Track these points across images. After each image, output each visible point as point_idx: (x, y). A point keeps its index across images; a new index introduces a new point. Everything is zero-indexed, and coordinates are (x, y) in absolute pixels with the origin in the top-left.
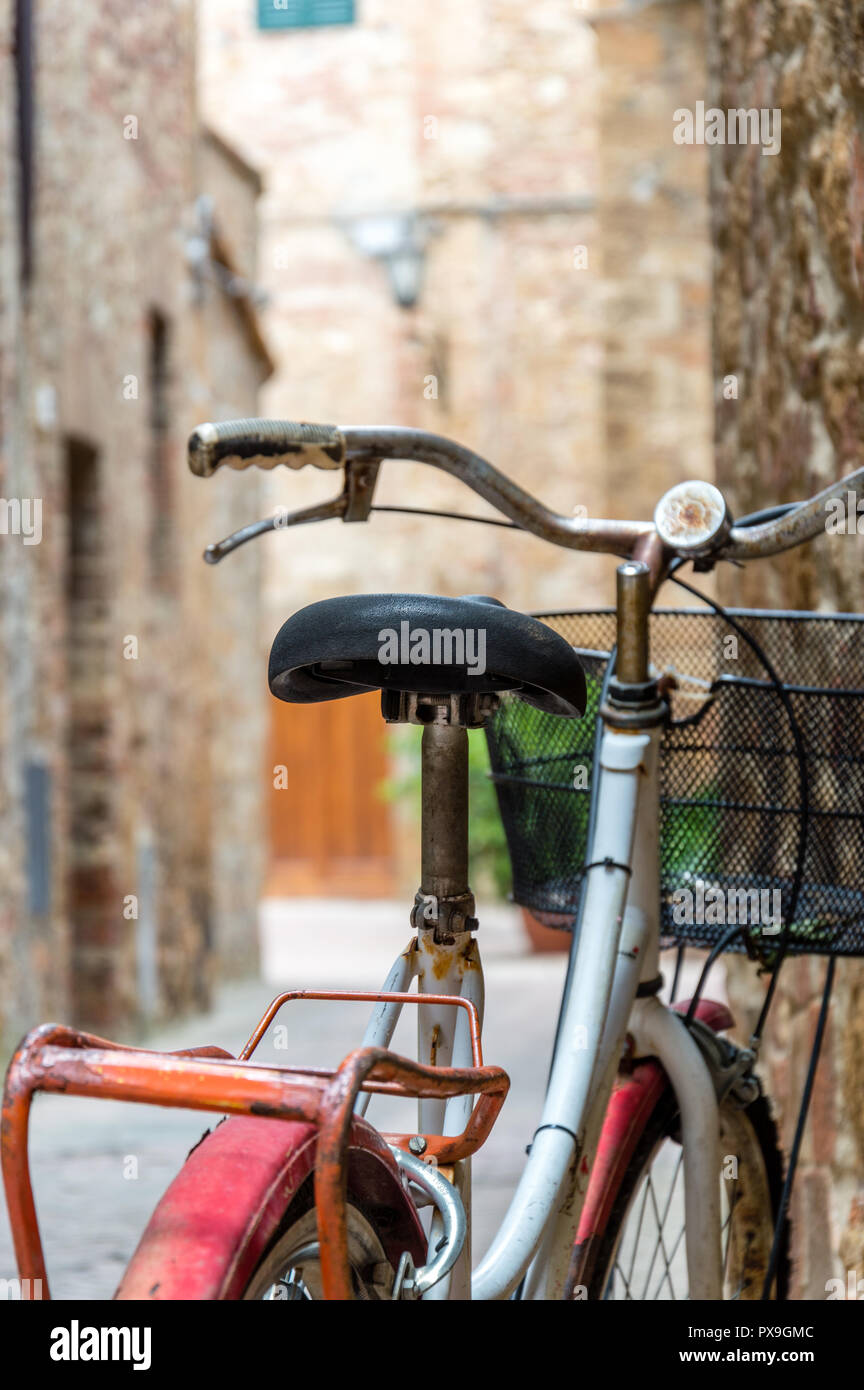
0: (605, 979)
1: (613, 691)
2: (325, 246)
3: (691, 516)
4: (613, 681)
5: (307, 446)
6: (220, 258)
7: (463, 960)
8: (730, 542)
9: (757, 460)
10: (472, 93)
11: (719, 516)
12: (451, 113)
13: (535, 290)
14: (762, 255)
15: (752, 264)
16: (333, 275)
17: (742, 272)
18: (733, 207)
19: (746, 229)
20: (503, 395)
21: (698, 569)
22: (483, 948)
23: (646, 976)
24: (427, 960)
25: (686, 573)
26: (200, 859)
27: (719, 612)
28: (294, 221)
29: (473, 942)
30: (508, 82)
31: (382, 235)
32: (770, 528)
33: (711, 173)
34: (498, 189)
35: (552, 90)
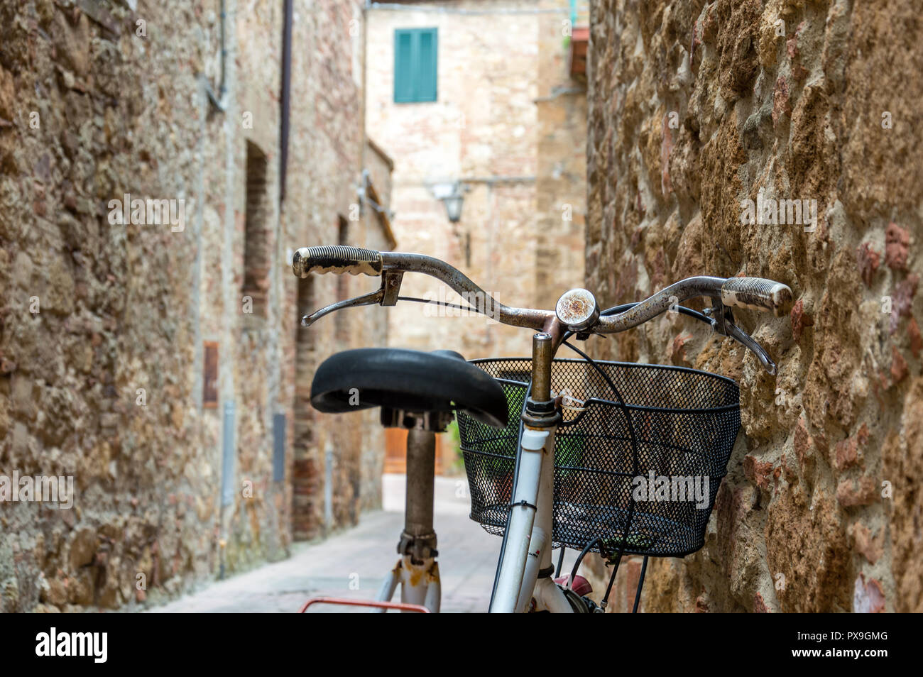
0: (519, 571)
1: (530, 405)
2: (421, 194)
3: (576, 308)
4: (530, 399)
5: (360, 261)
6: (372, 196)
7: (428, 575)
8: (599, 323)
9: (608, 284)
10: (485, 132)
11: (592, 308)
12: (477, 140)
13: (510, 216)
14: (614, 185)
15: (608, 188)
16: (424, 207)
17: (603, 194)
18: (599, 162)
19: (605, 172)
20: (494, 260)
21: (578, 338)
22: (441, 567)
23: (544, 566)
24: (407, 573)
25: (572, 340)
26: (354, 458)
27: (589, 361)
28: (407, 184)
29: (435, 564)
30: (501, 127)
31: (445, 191)
32: (620, 317)
33: (588, 147)
34: (495, 173)
35: (519, 132)
